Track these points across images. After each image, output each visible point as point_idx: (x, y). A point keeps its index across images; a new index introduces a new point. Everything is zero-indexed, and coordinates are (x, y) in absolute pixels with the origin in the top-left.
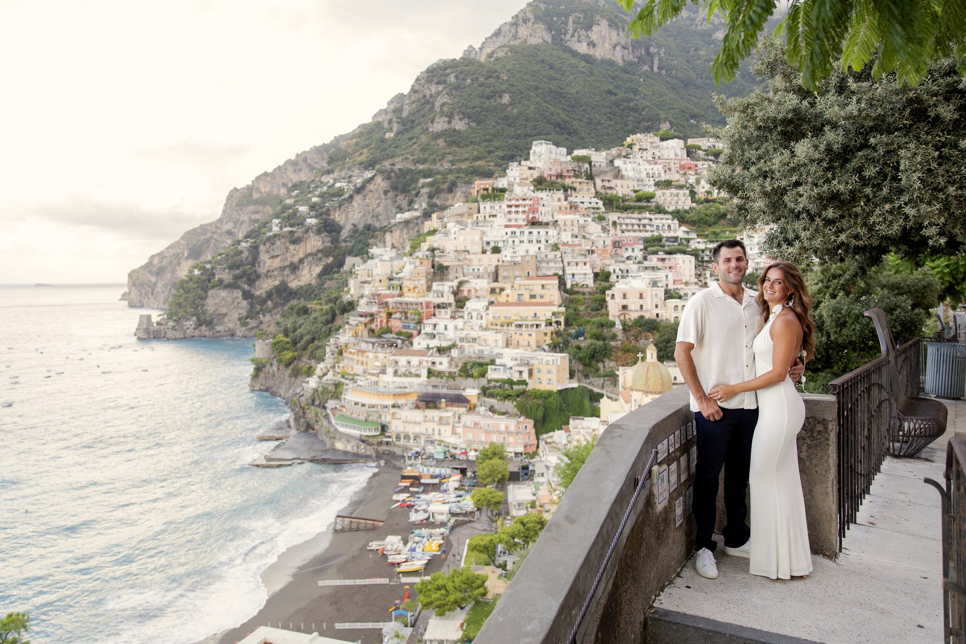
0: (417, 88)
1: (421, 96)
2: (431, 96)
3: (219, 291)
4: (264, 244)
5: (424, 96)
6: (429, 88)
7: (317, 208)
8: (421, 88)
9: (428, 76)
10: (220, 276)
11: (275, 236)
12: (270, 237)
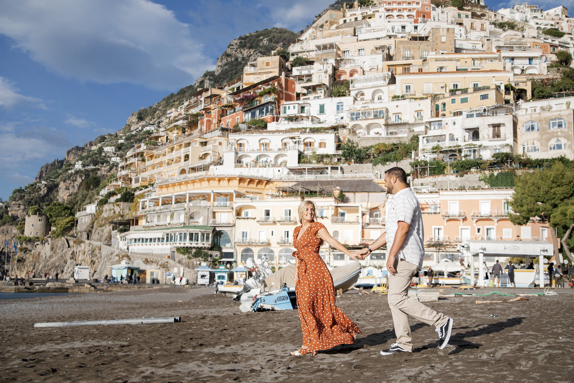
0: (229, 51)
1: (233, 59)
2: (243, 59)
3: (11, 227)
4: (64, 181)
5: (237, 59)
6: (241, 53)
7: (123, 148)
8: (234, 52)
9: (241, 42)
10: (13, 212)
11: (77, 172)
12: (72, 174)
